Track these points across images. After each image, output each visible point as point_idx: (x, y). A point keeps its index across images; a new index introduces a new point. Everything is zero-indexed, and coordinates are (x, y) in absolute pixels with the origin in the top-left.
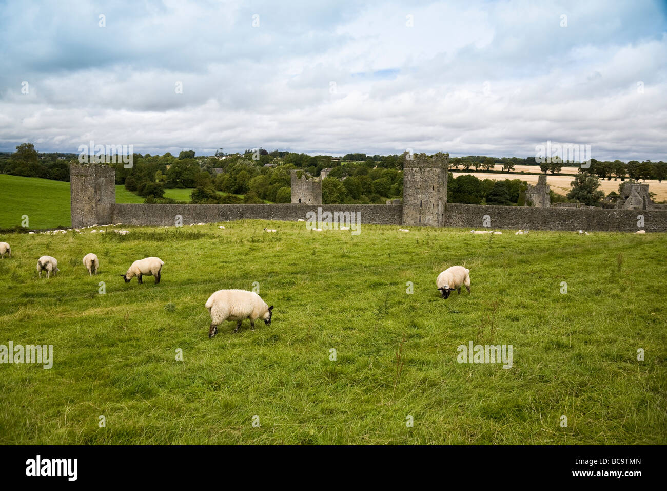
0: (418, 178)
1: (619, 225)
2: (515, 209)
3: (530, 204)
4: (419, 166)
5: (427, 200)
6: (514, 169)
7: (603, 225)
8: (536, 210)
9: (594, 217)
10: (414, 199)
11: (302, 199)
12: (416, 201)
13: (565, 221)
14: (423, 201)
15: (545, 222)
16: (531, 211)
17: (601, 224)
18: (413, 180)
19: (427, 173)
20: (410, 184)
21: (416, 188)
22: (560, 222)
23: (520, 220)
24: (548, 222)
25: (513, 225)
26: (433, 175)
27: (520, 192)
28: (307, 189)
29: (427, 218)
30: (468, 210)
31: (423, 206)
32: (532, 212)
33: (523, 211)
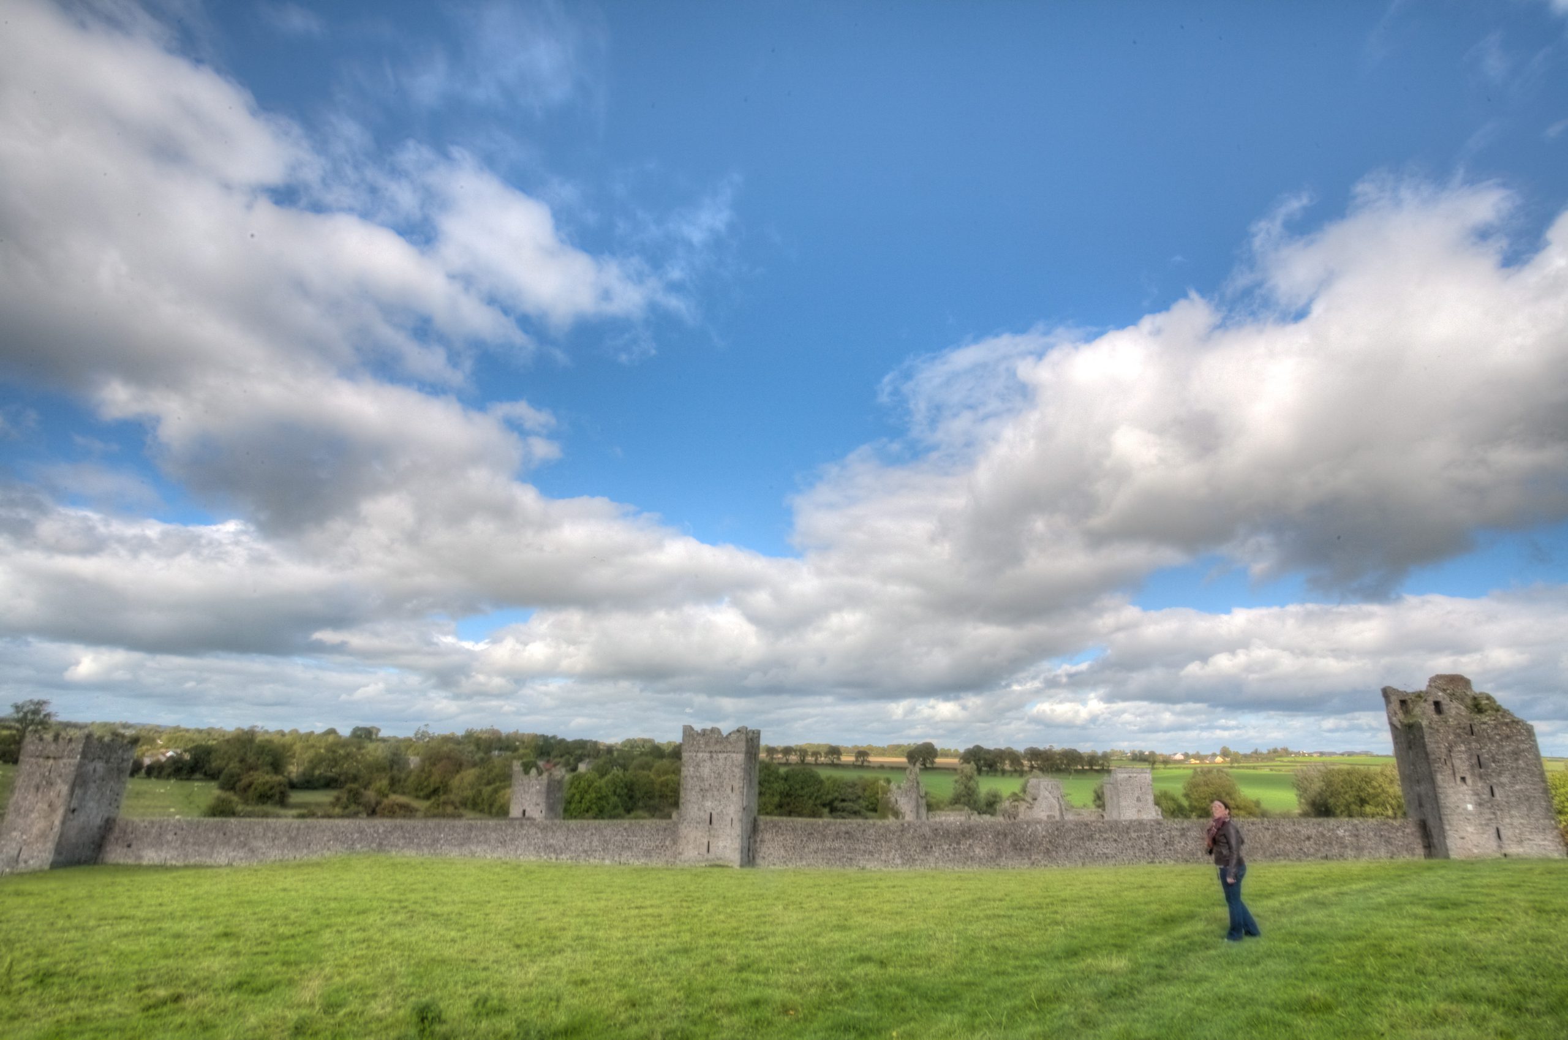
0: (706, 770)
1: (1048, 849)
2: (874, 825)
3: (896, 814)
4: (708, 749)
5: (722, 811)
6: (869, 762)
7: (1021, 849)
8: (909, 825)
9: (1005, 835)
10: (699, 809)
11: (528, 810)
12: (702, 813)
13: (958, 843)
14: (713, 813)
15: (926, 848)
16: (901, 828)
17: (1018, 847)
18: (698, 774)
19: (721, 763)
20: (691, 782)
21: (701, 790)
22: (950, 845)
23: (884, 844)
24: (931, 847)
25: (871, 853)
26: (733, 765)
27: (880, 796)
28: (539, 792)
29: (721, 844)
30: (794, 830)
31: (714, 821)
32: (903, 829)
33: (887, 828)
